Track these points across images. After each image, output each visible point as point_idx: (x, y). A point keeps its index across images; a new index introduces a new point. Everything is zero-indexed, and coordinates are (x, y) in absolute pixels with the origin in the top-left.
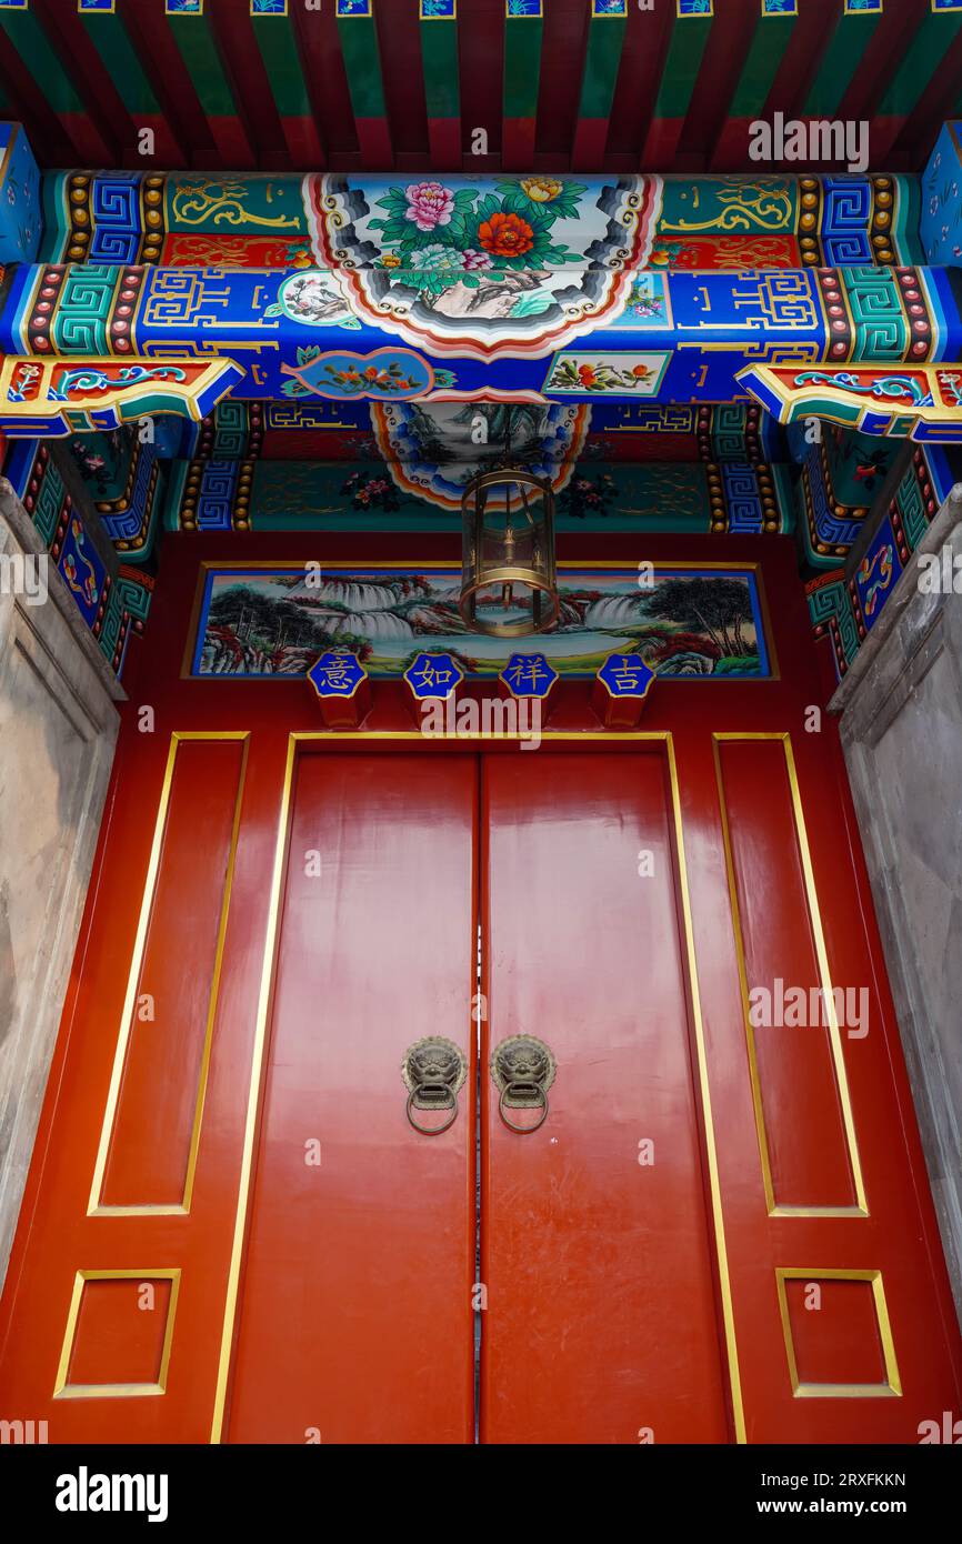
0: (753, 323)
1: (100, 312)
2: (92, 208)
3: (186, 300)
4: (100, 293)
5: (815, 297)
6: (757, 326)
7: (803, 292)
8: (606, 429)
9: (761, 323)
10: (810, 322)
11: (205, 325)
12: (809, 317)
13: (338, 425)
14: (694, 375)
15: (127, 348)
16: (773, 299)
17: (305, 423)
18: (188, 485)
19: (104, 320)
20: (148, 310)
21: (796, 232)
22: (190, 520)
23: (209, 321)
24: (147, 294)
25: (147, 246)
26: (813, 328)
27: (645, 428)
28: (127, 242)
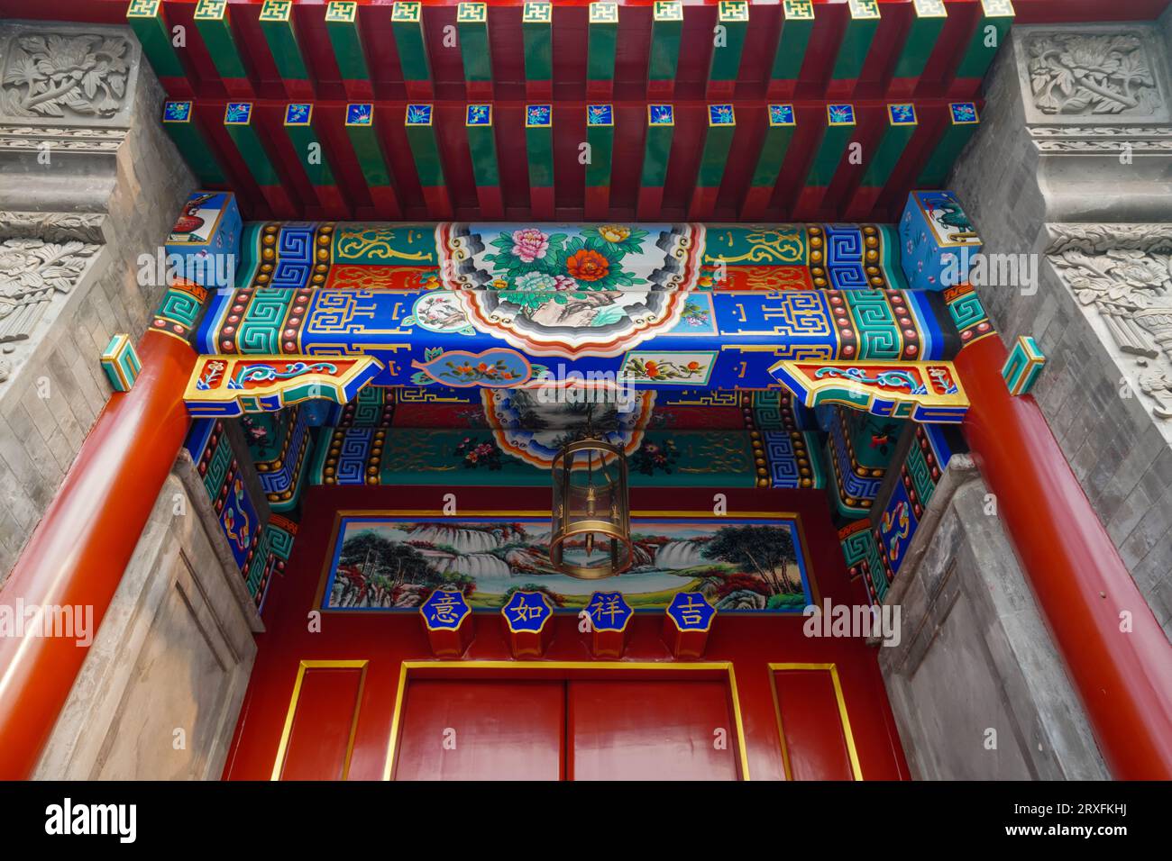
0: (780, 331)
1: (276, 322)
2: (278, 248)
3: (342, 314)
4: (277, 309)
5: (826, 311)
6: (783, 333)
7: (817, 307)
8: (668, 403)
9: (786, 331)
10: (824, 330)
11: (355, 332)
12: (823, 326)
13: (455, 400)
14: (736, 369)
15: (293, 348)
16: (794, 313)
17: (428, 398)
18: (332, 447)
19: (278, 329)
20: (313, 321)
21: (808, 264)
22: (331, 477)
23: (359, 329)
24: (313, 309)
25: (316, 273)
26: (826, 334)
27: (700, 403)
28: (301, 271)
